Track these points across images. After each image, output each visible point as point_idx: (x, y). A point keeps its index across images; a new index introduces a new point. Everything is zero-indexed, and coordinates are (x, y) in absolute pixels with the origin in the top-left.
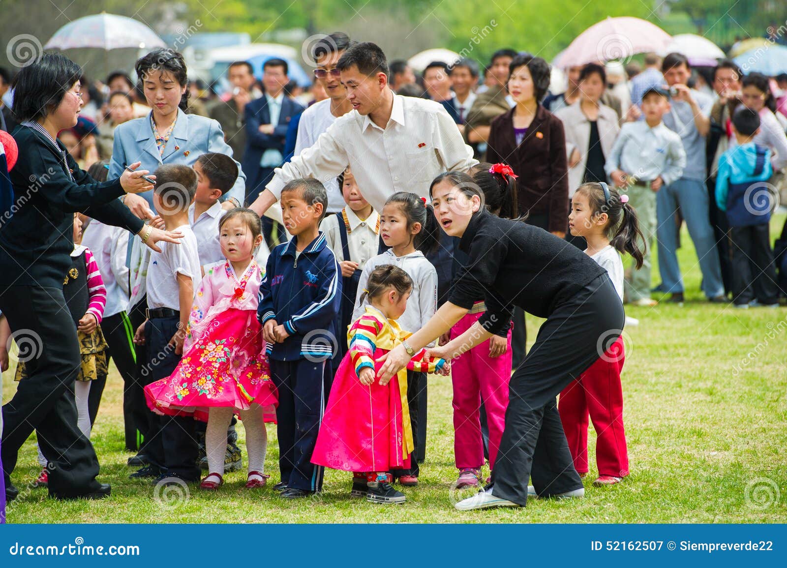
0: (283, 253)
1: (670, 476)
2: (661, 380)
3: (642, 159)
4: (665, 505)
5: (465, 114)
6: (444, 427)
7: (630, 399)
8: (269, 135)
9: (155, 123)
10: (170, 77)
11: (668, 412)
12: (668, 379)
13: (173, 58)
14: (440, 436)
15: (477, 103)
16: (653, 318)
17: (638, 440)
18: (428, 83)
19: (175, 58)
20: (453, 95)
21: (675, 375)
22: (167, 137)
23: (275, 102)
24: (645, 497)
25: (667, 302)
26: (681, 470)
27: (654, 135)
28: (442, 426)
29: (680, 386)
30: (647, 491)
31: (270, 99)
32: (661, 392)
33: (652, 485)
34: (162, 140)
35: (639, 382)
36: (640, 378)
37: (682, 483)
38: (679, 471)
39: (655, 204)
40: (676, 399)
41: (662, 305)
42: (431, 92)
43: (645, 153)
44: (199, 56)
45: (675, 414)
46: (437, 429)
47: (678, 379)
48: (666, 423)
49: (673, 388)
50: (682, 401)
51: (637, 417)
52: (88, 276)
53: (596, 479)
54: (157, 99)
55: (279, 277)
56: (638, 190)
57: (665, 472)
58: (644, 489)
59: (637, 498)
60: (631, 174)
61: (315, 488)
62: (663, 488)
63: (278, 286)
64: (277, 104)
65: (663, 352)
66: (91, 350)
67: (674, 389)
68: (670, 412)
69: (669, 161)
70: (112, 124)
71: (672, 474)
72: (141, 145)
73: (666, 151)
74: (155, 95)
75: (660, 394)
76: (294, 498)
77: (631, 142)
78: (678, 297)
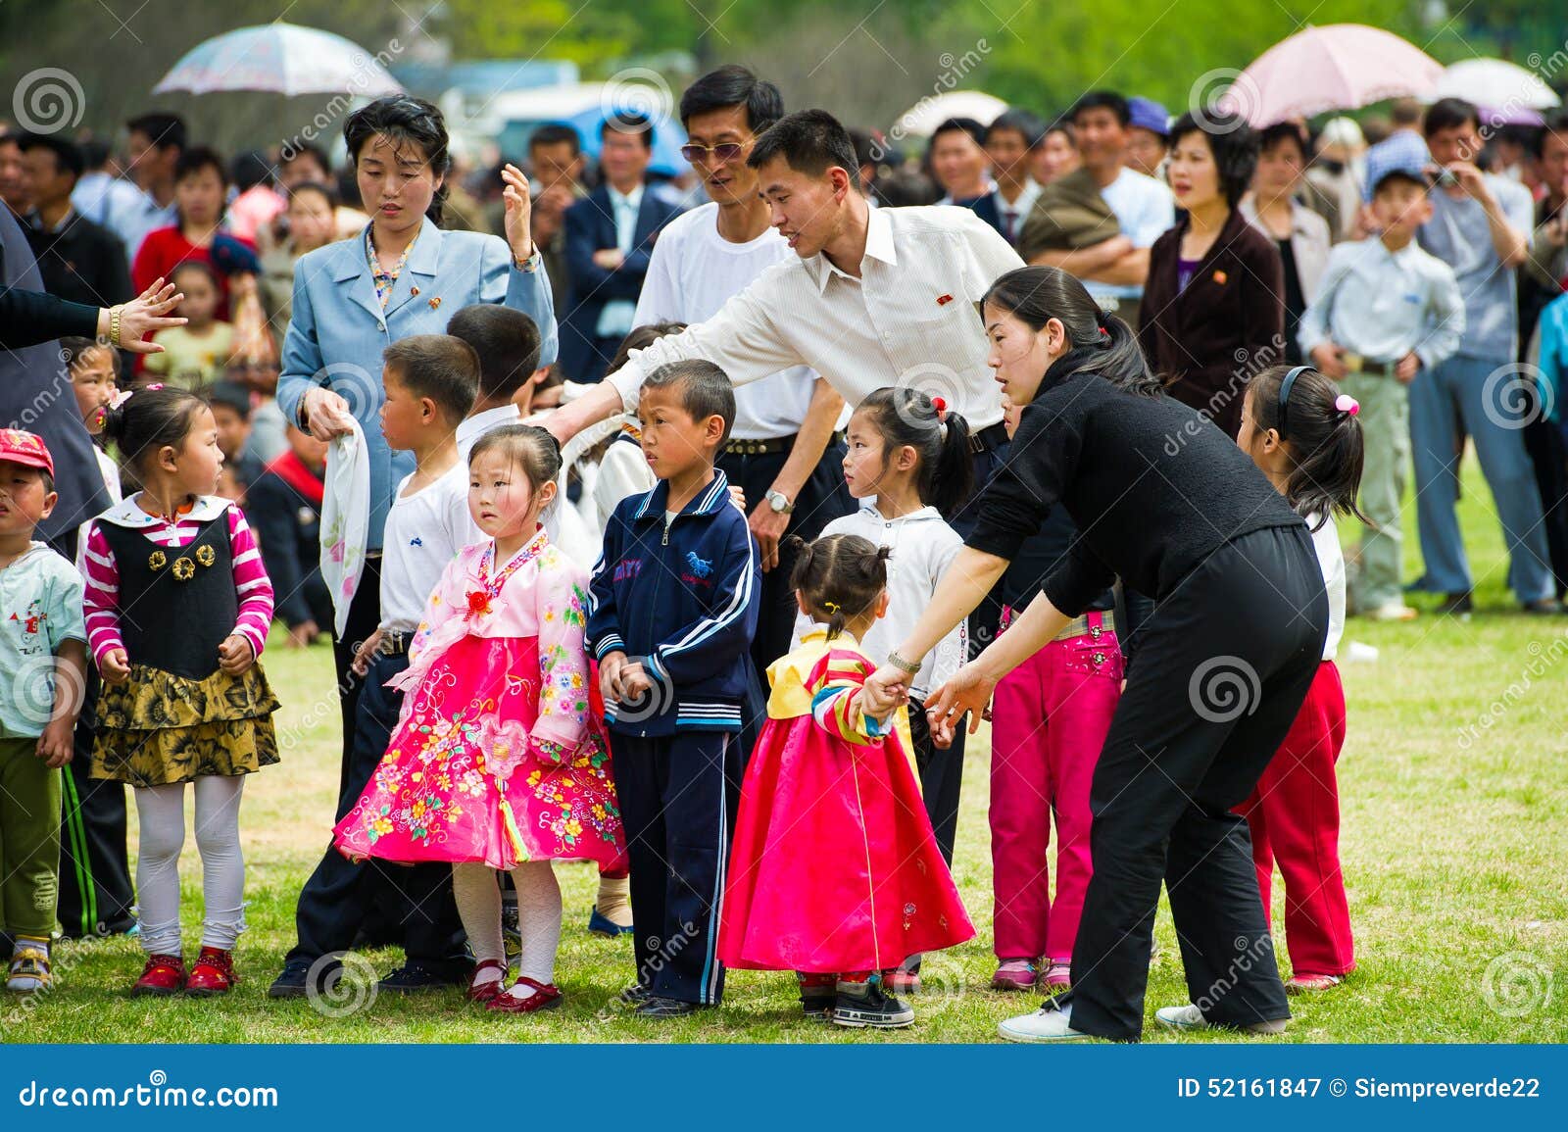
0: (640, 513)
1: (1444, 972)
2: (1424, 772)
3: (1376, 317)
4: (1432, 1031)
5: (1017, 226)
6: (974, 870)
7: (1361, 813)
8: (611, 270)
9: (374, 245)
10: (413, 152)
11: (1439, 838)
12: (1438, 771)
13: (422, 115)
14: (967, 890)
15: (1042, 203)
16: (1409, 646)
17: (1376, 898)
18: (940, 163)
19: (428, 115)
20: (992, 186)
21: (1454, 762)
22: (397, 272)
23: (626, 204)
24: (1390, 1015)
25: (1438, 611)
26: (1465, 959)
27: (1398, 268)
28: (970, 868)
29: (1465, 786)
30: (1395, 1003)
31: (616, 197)
32: (1424, 798)
33: (1404, 991)
34: (386, 278)
35: (1378, 778)
36: (1380, 769)
37: (1468, 986)
38: (1460, 962)
39: (1405, 408)
40: (1456, 811)
41: (1428, 618)
42: (946, 182)
43: (1382, 305)
44: (473, 109)
45: (1452, 844)
46: (961, 874)
47: (1458, 771)
48: (1435, 862)
49: (1449, 789)
50: (1469, 817)
51: (1374, 850)
52: (234, 561)
53: (1289, 978)
54: (385, 196)
55: (630, 564)
56: (1369, 382)
57: (1432, 964)
58: (1389, 998)
59: (1375, 1017)
60: (1353, 350)
61: (708, 998)
62: (1428, 996)
63: (629, 581)
64: (629, 206)
65: (1428, 716)
66: (245, 710)
67: (1452, 791)
68: (1442, 839)
69: (1432, 318)
70: (294, 250)
71: (1446, 968)
72: (344, 290)
73: (1424, 299)
74: (382, 188)
75: (1420, 803)
76: (665, 1018)
77: (1351, 284)
78: (1459, 602)
